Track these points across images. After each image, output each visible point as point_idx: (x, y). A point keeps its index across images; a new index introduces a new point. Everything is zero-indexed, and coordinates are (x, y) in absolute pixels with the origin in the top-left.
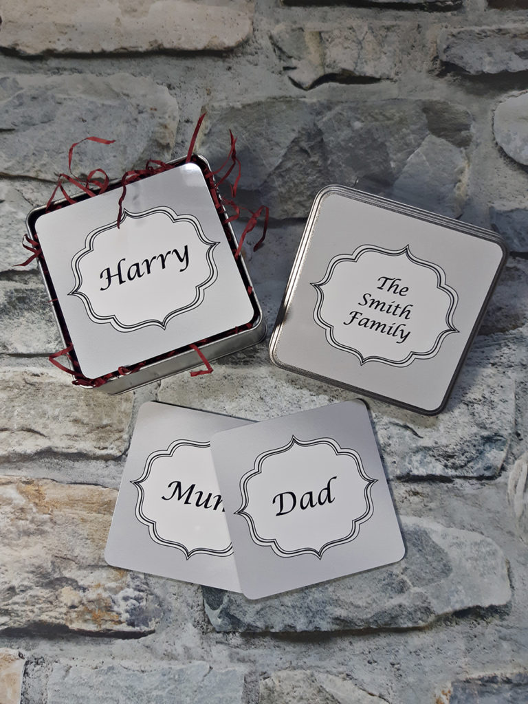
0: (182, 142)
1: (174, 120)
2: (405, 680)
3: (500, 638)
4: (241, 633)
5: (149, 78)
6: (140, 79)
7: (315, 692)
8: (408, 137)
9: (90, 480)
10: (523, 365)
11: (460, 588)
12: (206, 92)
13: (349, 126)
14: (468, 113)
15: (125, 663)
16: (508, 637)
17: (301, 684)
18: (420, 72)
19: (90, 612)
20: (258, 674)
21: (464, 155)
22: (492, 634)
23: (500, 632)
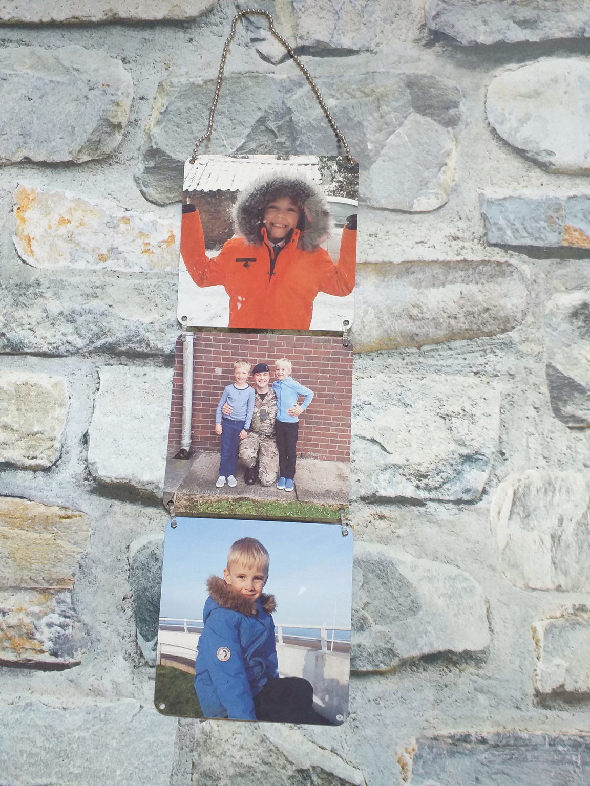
0: (135, 120)
1: (127, 97)
2: (363, 733)
3: (475, 689)
5: (102, 52)
6: (93, 52)
7: (258, 741)
8: (388, 116)
9: (17, 492)
10: (511, 375)
11: (430, 628)
12: (164, 67)
14: (457, 89)
15: (46, 699)
16: (485, 689)
18: (405, 41)
19: (9, 639)
21: (451, 135)
22: (466, 684)
23: (475, 682)
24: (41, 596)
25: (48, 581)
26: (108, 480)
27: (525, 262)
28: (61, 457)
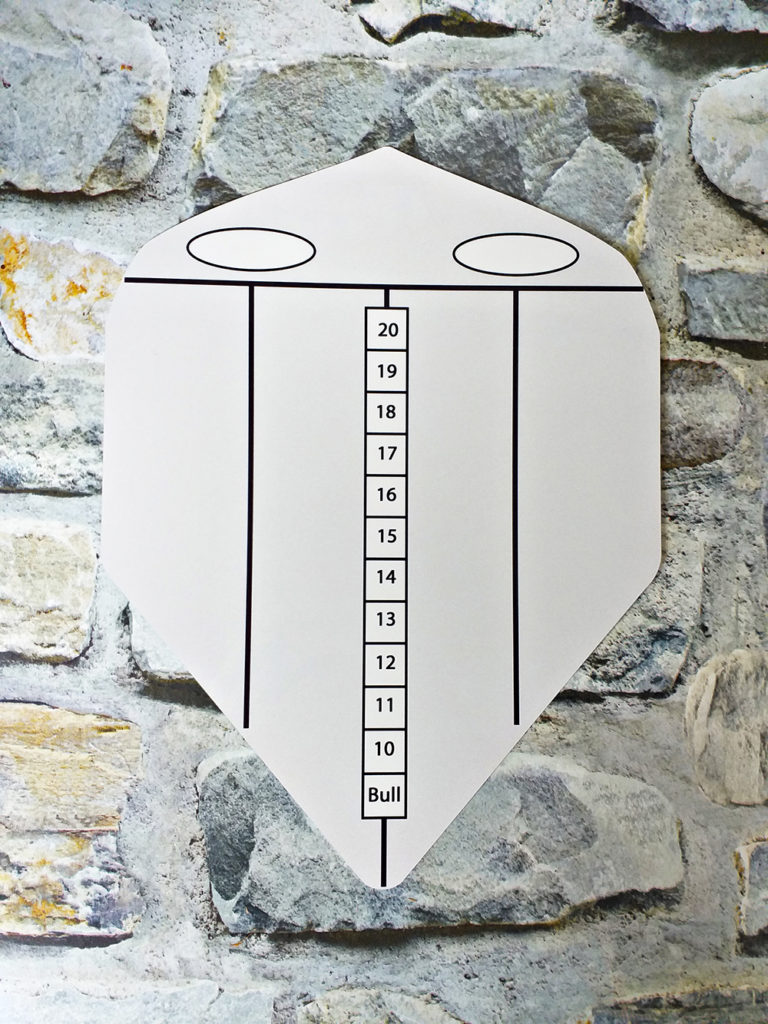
0: (177, 130)
1: (163, 89)
2: (522, 1005)
3: (667, 939)
4: (270, 935)
5: (116, 8)
6: (103, 6)
8: (554, 140)
9: (30, 695)
10: (718, 520)
11: (609, 863)
12: (218, 38)
13: (459, 114)
14: (653, 103)
15: (85, 986)
16: (678, 938)
17: (362, 1010)
18: (583, 19)
19: (29, 905)
20: (294, 997)
21: (642, 174)
22: (655, 933)
23: (666, 929)
24: (74, 843)
25: (82, 821)
26: (165, 677)
27: (737, 364)
28: (91, 644)
